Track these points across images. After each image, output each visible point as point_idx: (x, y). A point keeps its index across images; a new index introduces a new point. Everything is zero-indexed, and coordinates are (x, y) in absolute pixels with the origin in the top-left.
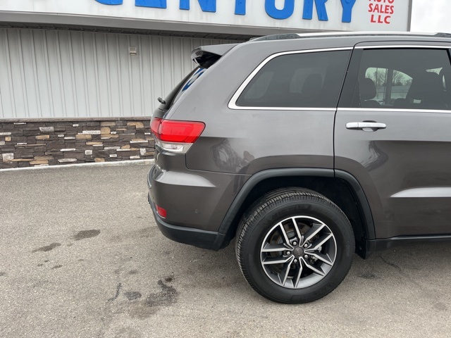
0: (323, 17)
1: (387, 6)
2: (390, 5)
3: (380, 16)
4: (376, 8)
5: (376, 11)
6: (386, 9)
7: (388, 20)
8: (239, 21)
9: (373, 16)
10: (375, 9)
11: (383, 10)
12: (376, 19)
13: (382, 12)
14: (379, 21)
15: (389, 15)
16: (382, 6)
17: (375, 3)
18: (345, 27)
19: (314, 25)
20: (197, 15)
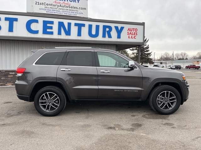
0: (110, 36)
1: (134, 33)
2: (136, 32)
3: (132, 36)
4: (130, 33)
6: (134, 34)
7: (135, 37)
8: (79, 38)
9: (129, 36)
10: (130, 34)
11: (133, 34)
13: (132, 35)
14: (132, 38)
15: (135, 35)
17: (130, 32)
18: (119, 40)
19: (107, 39)
20: (63, 36)
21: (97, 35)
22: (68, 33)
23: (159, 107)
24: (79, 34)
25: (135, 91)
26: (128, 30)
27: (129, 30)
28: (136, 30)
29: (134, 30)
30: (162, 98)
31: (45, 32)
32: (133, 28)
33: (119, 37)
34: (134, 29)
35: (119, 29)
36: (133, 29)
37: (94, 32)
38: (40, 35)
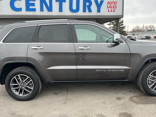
0: (90, 11)
1: (114, 6)
2: (115, 5)
3: (111, 10)
5: (110, 8)
6: (114, 7)
7: (114, 11)
8: (61, 14)
9: (108, 10)
10: (109, 7)
11: (113, 7)
12: (110, 10)
13: (112, 8)
14: (111, 11)
15: (115, 9)
16: (112, 6)
17: (109, 5)
18: (99, 14)
19: (87, 14)
21: (77, 10)
22: (50, 9)
23: (150, 88)
24: (61, 10)
25: (121, 70)
26: (108, 3)
27: (109, 3)
28: (115, 3)
29: (114, 3)
30: (153, 78)
31: (28, 9)
32: (112, 1)
33: (99, 11)
34: (113, 2)
35: (99, 2)
36: (112, 3)
37: (74, 7)
38: (24, 13)
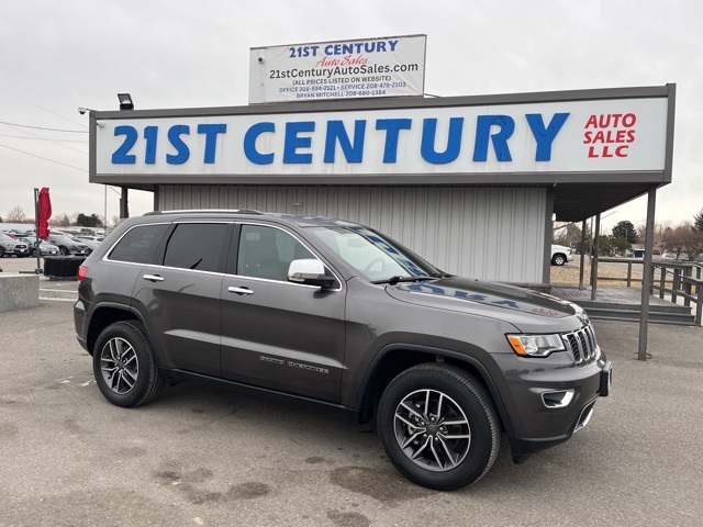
0: (504, 155)
1: (619, 132)
2: (628, 129)
3: (606, 148)
4: (600, 136)
5: (599, 141)
6: (619, 136)
7: (622, 152)
8: (389, 169)
9: (592, 149)
10: (597, 138)
11: (613, 137)
12: (598, 151)
13: (609, 141)
15: (625, 144)
16: (609, 133)
17: (594, 131)
18: (542, 167)
19: (492, 166)
20: (341, 167)
22: (355, 155)
23: (402, 447)
24: (390, 155)
25: (321, 370)
26: (590, 122)
27: (595, 123)
28: (629, 120)
29: (620, 119)
32: (612, 114)
33: (543, 154)
34: (617, 116)
35: (547, 123)
36: (613, 120)
